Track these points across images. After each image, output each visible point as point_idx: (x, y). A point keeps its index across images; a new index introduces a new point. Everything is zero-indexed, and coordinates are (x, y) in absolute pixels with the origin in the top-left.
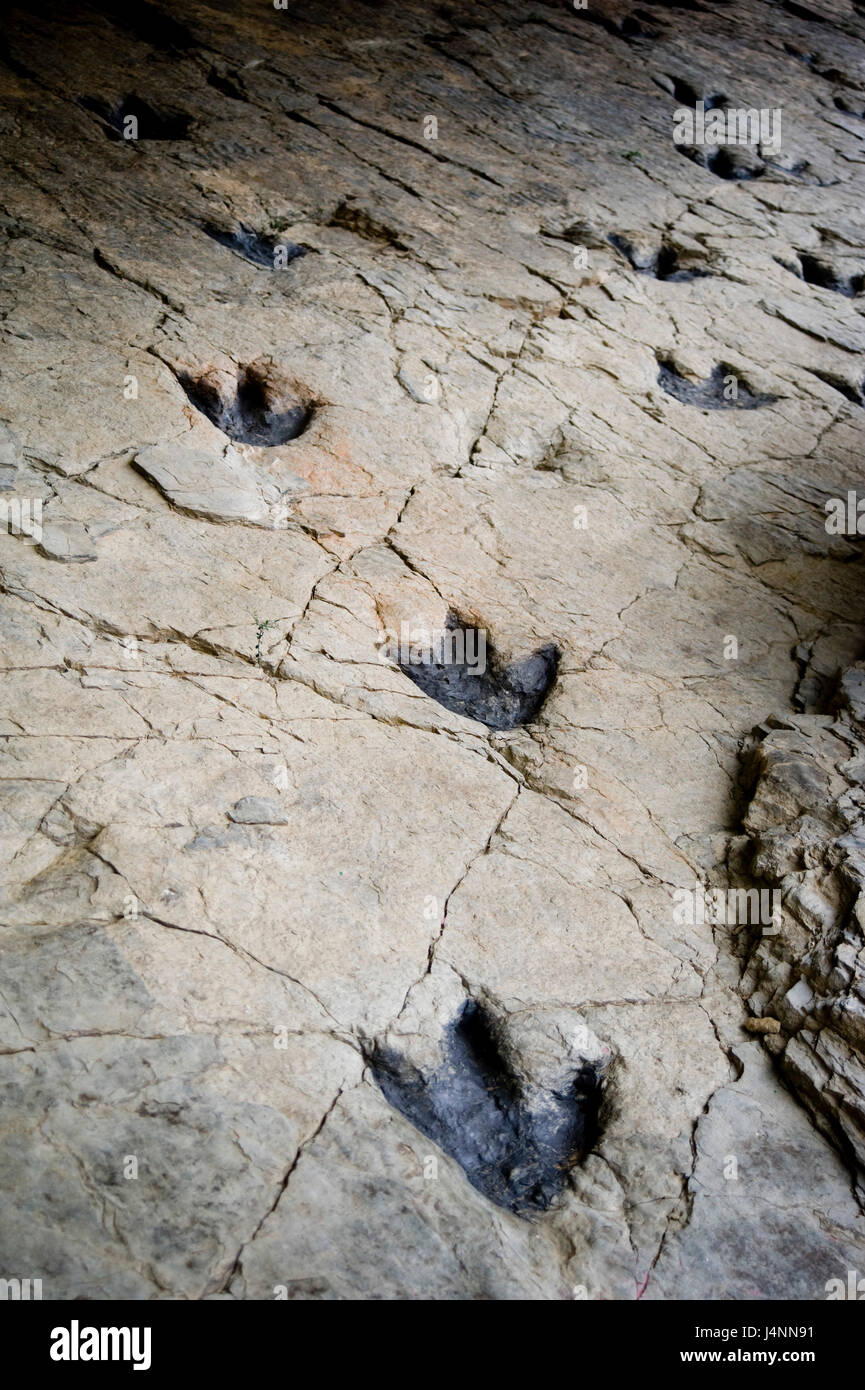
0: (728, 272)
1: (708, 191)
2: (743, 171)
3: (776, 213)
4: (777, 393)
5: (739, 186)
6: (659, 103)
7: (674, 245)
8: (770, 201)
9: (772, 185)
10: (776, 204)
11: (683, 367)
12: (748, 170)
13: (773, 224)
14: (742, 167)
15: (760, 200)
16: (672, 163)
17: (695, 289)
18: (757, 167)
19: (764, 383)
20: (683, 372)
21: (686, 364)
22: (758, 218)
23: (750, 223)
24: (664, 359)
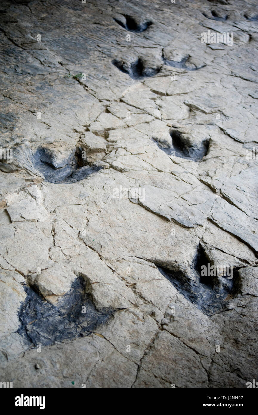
0: (114, 164)
1: (122, 92)
2: (150, 70)
3: (164, 97)
4: (117, 306)
5: (143, 83)
6: (112, 33)
7: (84, 146)
8: (160, 90)
9: (164, 78)
10: (164, 92)
11: (44, 289)
12: (153, 69)
13: (160, 107)
14: (150, 68)
15: (154, 92)
16: (105, 75)
17: (83, 190)
18: (158, 66)
19: (107, 296)
20: (44, 294)
21: (48, 288)
22: (150, 106)
23: (144, 112)
24: (32, 283)
